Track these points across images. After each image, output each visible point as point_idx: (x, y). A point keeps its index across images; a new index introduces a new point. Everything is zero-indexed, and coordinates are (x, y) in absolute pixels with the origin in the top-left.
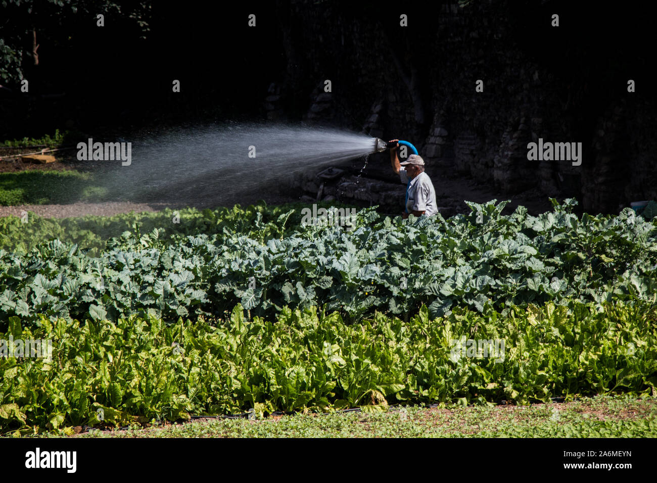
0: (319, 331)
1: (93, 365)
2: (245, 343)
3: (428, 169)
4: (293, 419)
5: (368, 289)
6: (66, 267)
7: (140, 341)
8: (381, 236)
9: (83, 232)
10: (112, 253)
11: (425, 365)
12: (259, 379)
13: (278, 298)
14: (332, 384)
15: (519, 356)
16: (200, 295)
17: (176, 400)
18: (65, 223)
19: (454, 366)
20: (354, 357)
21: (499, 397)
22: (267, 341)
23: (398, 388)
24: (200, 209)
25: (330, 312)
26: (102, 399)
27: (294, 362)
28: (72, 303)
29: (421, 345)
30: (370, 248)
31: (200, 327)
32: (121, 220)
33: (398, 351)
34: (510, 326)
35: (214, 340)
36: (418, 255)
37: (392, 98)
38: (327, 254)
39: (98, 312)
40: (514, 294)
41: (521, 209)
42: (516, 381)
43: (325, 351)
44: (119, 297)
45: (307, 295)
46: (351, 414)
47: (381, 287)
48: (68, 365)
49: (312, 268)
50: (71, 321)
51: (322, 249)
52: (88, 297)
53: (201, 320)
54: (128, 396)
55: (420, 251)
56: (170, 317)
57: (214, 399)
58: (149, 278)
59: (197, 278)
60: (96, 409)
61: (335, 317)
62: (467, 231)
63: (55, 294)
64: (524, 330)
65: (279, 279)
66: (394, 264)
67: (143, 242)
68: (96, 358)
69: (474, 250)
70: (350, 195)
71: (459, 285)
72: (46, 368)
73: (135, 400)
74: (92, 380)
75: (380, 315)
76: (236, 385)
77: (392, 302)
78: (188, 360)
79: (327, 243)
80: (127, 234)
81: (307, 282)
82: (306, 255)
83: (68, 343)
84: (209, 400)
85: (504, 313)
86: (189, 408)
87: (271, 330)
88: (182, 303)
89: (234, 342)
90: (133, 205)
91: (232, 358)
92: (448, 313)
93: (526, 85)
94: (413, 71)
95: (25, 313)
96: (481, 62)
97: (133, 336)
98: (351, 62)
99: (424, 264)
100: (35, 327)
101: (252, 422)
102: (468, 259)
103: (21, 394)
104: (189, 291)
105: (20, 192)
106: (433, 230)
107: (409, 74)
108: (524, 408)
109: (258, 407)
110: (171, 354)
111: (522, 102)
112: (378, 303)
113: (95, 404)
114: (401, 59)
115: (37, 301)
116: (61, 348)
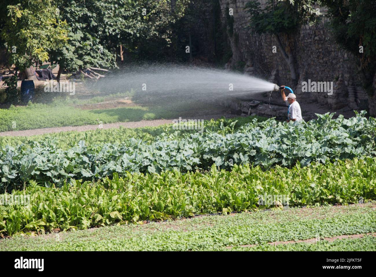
0: (251, 175)
1: (150, 193)
2: (217, 182)
3: (298, 99)
4: (240, 214)
5: (272, 155)
6: (137, 150)
7: (171, 182)
8: (277, 131)
9: (144, 134)
10: (157, 143)
11: (299, 189)
12: (224, 197)
14: (257, 199)
15: (343, 183)
16: (197, 160)
17: (187, 208)
18: (136, 130)
19: (313, 189)
21: (334, 202)
22: (228, 180)
25: (255, 166)
26: (155, 208)
27: (240, 189)
28: (140, 165)
29: (297, 180)
30: (273, 136)
31: (197, 175)
32: (161, 128)
33: (287, 183)
34: (338, 170)
35: (204, 180)
36: (294, 139)
37: (280, 68)
38: (253, 140)
39: (152, 169)
40: (339, 155)
41: (341, 116)
42: (342, 194)
43: (254, 184)
44: (161, 162)
45: (245, 159)
46: (267, 212)
47: (278, 154)
48: (139, 193)
49: (247, 146)
50: (140, 174)
51: (251, 137)
52: (147, 163)
53: (197, 171)
54: (166, 207)
55: (295, 137)
56: (184, 171)
57: (205, 207)
58: (174, 153)
59: (195, 153)
60: (152, 213)
61: (258, 168)
62: (316, 127)
63: (133, 162)
64: (344, 171)
65: (232, 152)
66: (284, 143)
67: (170, 137)
68: (152, 190)
69: (320, 135)
70: (263, 113)
71: (314, 152)
72: (130, 195)
73: (169, 208)
74: (150, 200)
75: (278, 167)
76: (214, 200)
77: (284, 161)
78: (192, 189)
79: (253, 135)
80: (163, 134)
81: (245, 153)
82: (243, 141)
83: (139, 184)
84: (203, 207)
85: (335, 164)
86: (194, 211)
87: (229, 175)
88: (189, 164)
89: (213, 181)
90: (166, 121)
91: (212, 188)
92: (309, 165)
93: (341, 60)
94: (290, 56)
95: (120, 171)
96: (320, 50)
97: (167, 180)
98: (261, 53)
99: (297, 143)
100: (125, 177)
101: (222, 216)
102: (317, 140)
103: (119, 207)
104: (191, 159)
105: (116, 117)
106: (301, 127)
107: (288, 57)
108: (346, 206)
109: (225, 210)
110: (184, 187)
111: (340, 68)
112: (277, 161)
113: (152, 211)
114: (284, 50)
115: (125, 165)
116: (136, 186)
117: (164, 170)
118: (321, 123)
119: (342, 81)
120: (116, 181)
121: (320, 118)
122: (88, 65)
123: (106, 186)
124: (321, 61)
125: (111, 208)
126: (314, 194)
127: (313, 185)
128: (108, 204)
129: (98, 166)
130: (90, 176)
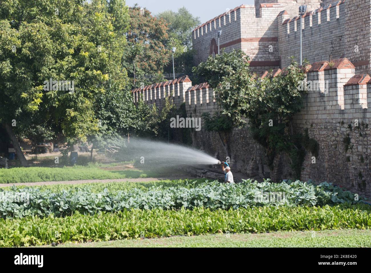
0: (204, 213)
1: (146, 221)
2: (185, 216)
4: (198, 236)
5: (217, 202)
6: (138, 195)
7: (157, 215)
8: (220, 188)
9: (141, 186)
10: (150, 192)
11: (232, 223)
12: (189, 226)
13: (193, 204)
14: (208, 228)
15: (257, 220)
16: (173, 203)
17: (167, 231)
18: (137, 183)
19: (240, 223)
20: (214, 221)
21: (252, 231)
22: (191, 216)
23: (226, 229)
24: (171, 180)
25: (206, 208)
26: (148, 230)
27: (198, 221)
28: (140, 205)
29: (231, 217)
30: (217, 191)
31: (173, 212)
32: (151, 183)
33: (226, 219)
34: (255, 212)
35: (177, 215)
36: (230, 193)
37: (220, 152)
38: (206, 192)
39: (146, 207)
40: (255, 204)
41: (256, 181)
42: (257, 227)
43: (206, 219)
44: (152, 203)
45: (201, 204)
46: (213, 235)
47: (220, 201)
48: (139, 221)
49: (202, 196)
50: (139, 209)
51: (205, 191)
52: (144, 203)
53: (173, 209)
54: (155, 230)
55: (231, 192)
56: (165, 209)
57: (177, 231)
58: (160, 198)
59: (172, 199)
60: (147, 233)
61: (208, 209)
62: (242, 187)
63: (135, 202)
64: (258, 214)
65: (194, 199)
66: (224, 195)
67: (157, 189)
68: (146, 220)
69: (244, 192)
70: (209, 177)
71: (241, 201)
72: (134, 222)
73: (156, 231)
74: (146, 225)
75: (220, 209)
76: (183, 227)
77: (223, 206)
78: (170, 221)
79: (206, 190)
80: (153, 187)
81: (201, 200)
82: (200, 193)
83: (139, 216)
84: (176, 231)
85: (253, 209)
86: (171, 233)
87: (192, 213)
88: (168, 205)
89: (182, 216)
90: (153, 179)
91: (182, 220)
92: (238, 209)
93: (255, 149)
94: (226, 145)
95: (128, 207)
96: (244, 143)
97: (155, 214)
98: (209, 142)
99: (231, 196)
100: (130, 211)
101: (187, 237)
102: (243, 194)
103: (127, 229)
104: (170, 202)
105: (125, 175)
106: (233, 186)
107: (225, 145)
108: (259, 234)
109: (189, 233)
110: (166, 219)
111: (254, 153)
112: (219, 206)
113: (147, 232)
114: (223, 142)
115: (131, 204)
116: (137, 217)
117: (154, 208)
118: (245, 185)
119: (256, 161)
120: (126, 213)
121: (245, 182)
122: (109, 145)
123: (120, 216)
124: (244, 149)
125: (122, 229)
126: (241, 226)
127: (241, 221)
128: (121, 227)
129: (115, 204)
130: (110, 210)
